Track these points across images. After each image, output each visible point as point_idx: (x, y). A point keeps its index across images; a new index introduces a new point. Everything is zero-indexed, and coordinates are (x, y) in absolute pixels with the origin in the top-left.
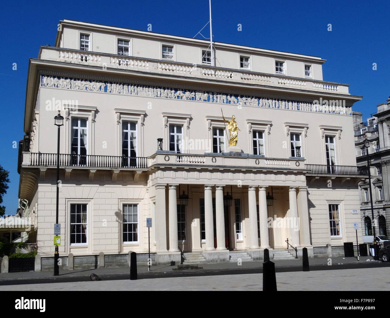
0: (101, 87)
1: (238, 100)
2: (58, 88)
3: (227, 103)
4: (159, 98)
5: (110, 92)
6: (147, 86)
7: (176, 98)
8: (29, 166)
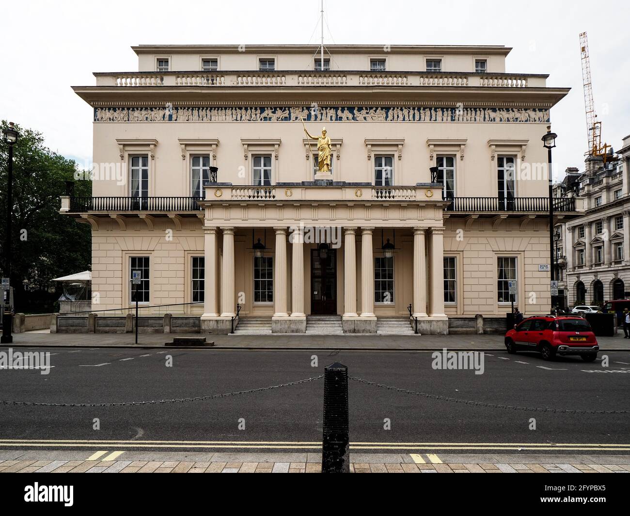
0: (164, 115)
1: (354, 114)
2: (114, 122)
3: (336, 120)
4: (239, 121)
5: (176, 120)
6: (223, 108)
7: (263, 119)
8: (66, 212)
